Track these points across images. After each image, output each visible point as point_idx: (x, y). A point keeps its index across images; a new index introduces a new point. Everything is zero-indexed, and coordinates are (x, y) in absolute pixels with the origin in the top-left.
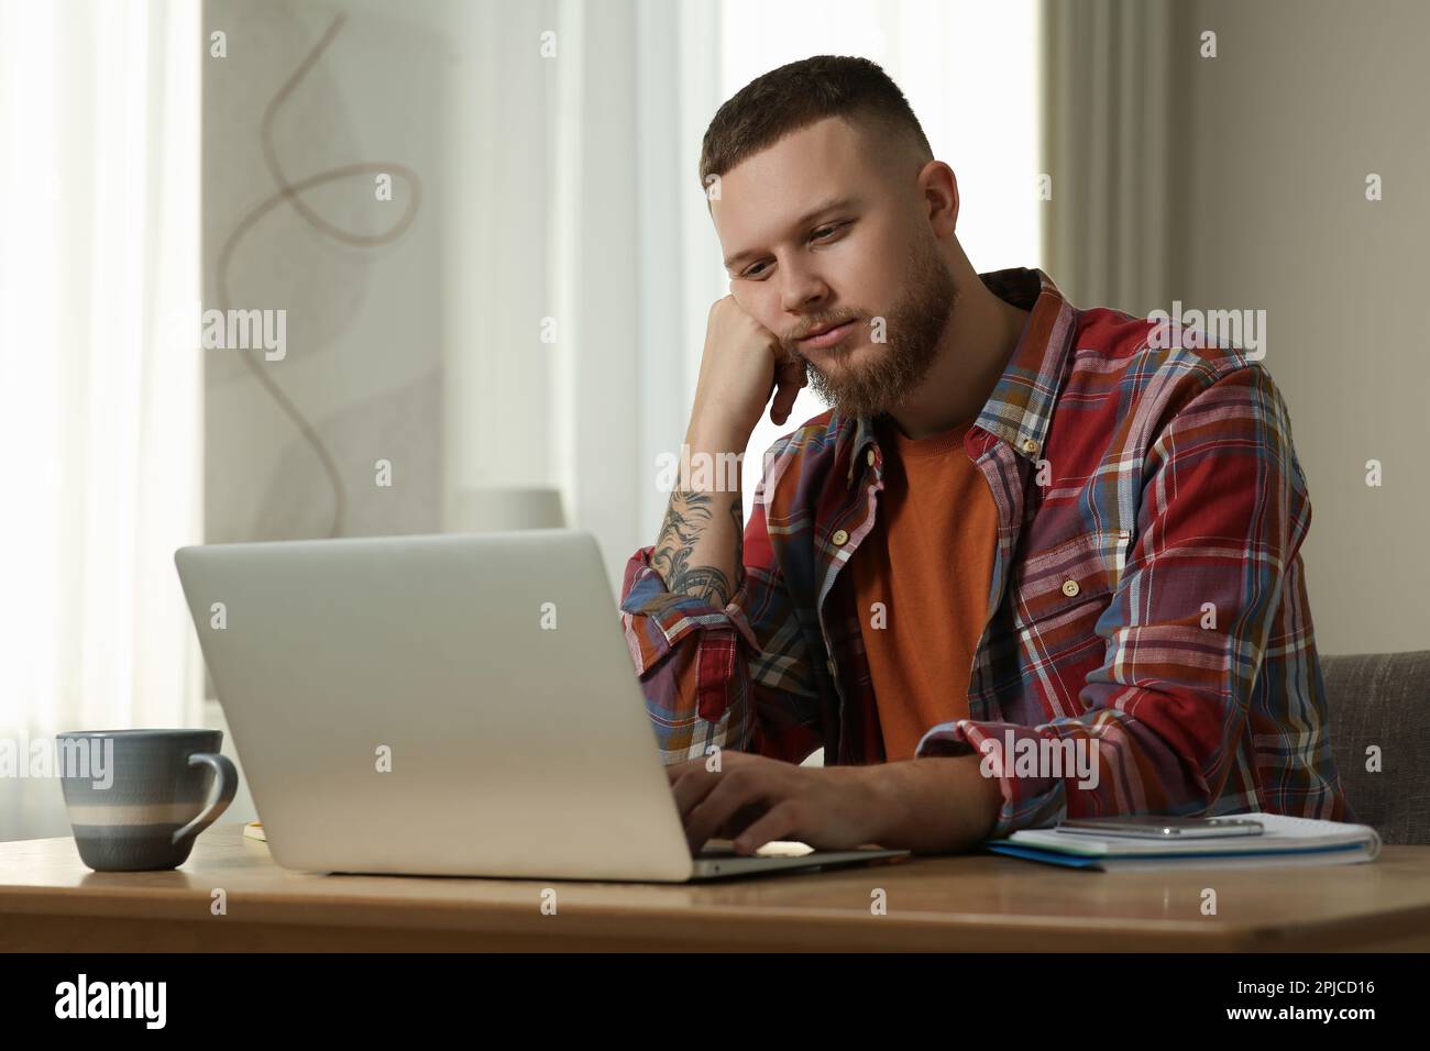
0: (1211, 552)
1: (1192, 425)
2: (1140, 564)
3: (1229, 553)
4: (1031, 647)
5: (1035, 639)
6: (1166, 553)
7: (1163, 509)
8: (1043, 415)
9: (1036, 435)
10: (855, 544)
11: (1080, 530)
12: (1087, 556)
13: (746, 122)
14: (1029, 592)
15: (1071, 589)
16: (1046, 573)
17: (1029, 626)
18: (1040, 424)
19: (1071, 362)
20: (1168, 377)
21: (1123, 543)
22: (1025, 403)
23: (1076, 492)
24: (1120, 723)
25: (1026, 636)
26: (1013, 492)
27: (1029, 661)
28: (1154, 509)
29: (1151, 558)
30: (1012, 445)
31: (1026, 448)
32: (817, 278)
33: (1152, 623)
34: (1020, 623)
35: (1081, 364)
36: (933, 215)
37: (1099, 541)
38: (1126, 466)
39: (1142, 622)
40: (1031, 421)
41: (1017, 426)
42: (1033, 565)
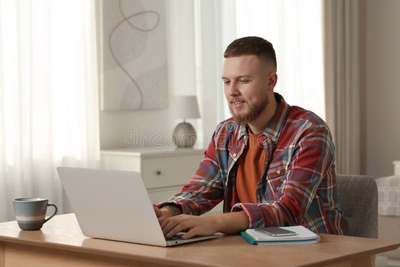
0: (306, 169)
1: (308, 140)
2: (291, 169)
3: (310, 170)
4: (270, 184)
5: (271, 182)
6: (297, 167)
7: (297, 158)
8: (279, 132)
9: (277, 137)
10: (238, 157)
11: (280, 159)
12: (282, 165)
13: (235, 49)
14: (270, 172)
15: (279, 172)
16: (273, 168)
17: (270, 179)
18: (278, 135)
19: (286, 119)
20: (305, 127)
21: (288, 164)
22: (275, 129)
23: (282, 150)
24: (279, 204)
25: (269, 181)
26: (270, 151)
27: (269, 187)
28: (295, 157)
29: (293, 167)
30: (271, 139)
31: (274, 140)
32: (237, 90)
33: (291, 180)
34: (267, 178)
35: (288, 120)
36: (269, 84)
37: (284, 162)
38: (291, 146)
39: (289, 180)
40: (276, 134)
41: (273, 135)
42: (272, 166)
